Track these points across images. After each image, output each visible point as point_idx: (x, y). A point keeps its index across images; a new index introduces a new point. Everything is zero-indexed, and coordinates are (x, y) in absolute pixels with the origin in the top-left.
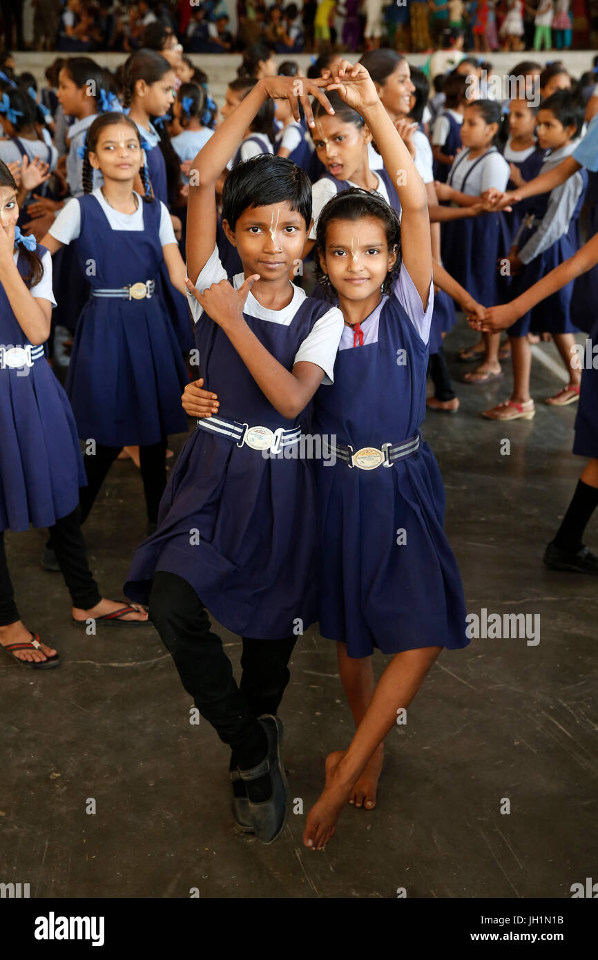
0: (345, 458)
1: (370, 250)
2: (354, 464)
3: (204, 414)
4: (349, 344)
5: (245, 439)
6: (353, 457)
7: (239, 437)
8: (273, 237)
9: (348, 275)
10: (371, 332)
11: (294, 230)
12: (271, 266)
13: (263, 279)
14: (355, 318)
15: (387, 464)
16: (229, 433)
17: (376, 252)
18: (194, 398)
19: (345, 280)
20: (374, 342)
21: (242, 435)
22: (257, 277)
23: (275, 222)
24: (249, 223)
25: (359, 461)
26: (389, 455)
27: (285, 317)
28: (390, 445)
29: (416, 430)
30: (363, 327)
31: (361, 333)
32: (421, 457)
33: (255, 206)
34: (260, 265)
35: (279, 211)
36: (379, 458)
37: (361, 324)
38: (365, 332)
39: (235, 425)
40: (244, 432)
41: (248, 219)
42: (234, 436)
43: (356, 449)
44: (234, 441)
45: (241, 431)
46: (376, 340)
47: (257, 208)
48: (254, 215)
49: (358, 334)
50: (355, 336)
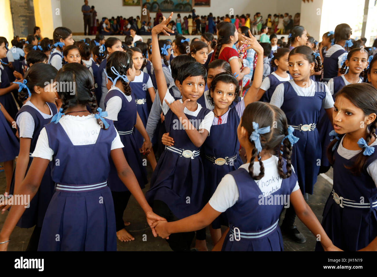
0: (212, 161)
1: (230, 94)
2: (215, 163)
3: (169, 145)
4: (216, 124)
5: (183, 154)
6: (215, 161)
7: (181, 154)
8: (196, 87)
9: (221, 100)
10: (224, 120)
11: (202, 85)
12: (194, 96)
13: (191, 101)
14: (219, 114)
15: (226, 164)
16: (177, 152)
17: (231, 95)
18: (166, 139)
19: (219, 101)
20: (225, 123)
21: (182, 153)
22: (189, 100)
23: (197, 82)
24: (188, 82)
25: (217, 162)
26: (227, 161)
27: (195, 114)
28: (228, 157)
29: (236, 153)
30: (222, 118)
31: (221, 120)
32: (238, 162)
33: (191, 76)
34: (190, 95)
35: (198, 79)
36: (224, 162)
37: (221, 116)
38: (222, 119)
39: (180, 149)
40: (183, 152)
41: (187, 80)
42: (179, 153)
43: (217, 158)
44: (179, 155)
45: (182, 151)
46: (226, 122)
47: (192, 77)
48: (190, 79)
49: (220, 120)
50: (219, 120)
